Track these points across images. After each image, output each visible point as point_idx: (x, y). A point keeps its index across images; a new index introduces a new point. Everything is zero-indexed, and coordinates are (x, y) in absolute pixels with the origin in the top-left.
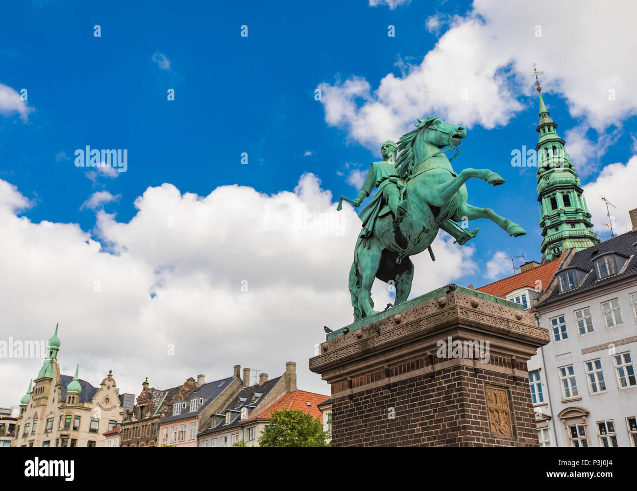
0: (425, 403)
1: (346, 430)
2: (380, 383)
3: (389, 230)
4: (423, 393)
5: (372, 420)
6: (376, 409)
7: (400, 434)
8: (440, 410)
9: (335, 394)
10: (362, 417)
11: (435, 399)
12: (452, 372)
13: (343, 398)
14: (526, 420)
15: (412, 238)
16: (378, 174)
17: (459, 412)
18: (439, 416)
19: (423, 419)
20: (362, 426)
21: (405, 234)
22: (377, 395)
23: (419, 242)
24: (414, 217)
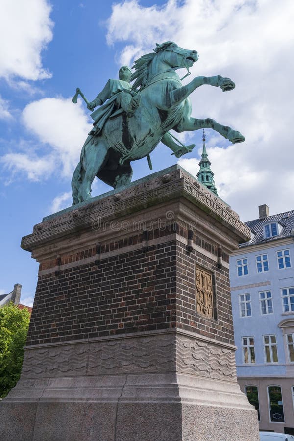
0: (133, 277)
1: (47, 305)
2: (89, 260)
3: (117, 129)
4: (132, 268)
5: (75, 295)
6: (81, 285)
7: (102, 308)
8: (149, 284)
9: (42, 271)
10: (65, 293)
11: (145, 274)
12: (167, 247)
13: (49, 276)
15: (138, 138)
16: (114, 87)
17: (169, 285)
18: (147, 290)
19: (129, 293)
20: (64, 301)
21: (132, 134)
22: (85, 271)
23: (143, 144)
24: (142, 119)
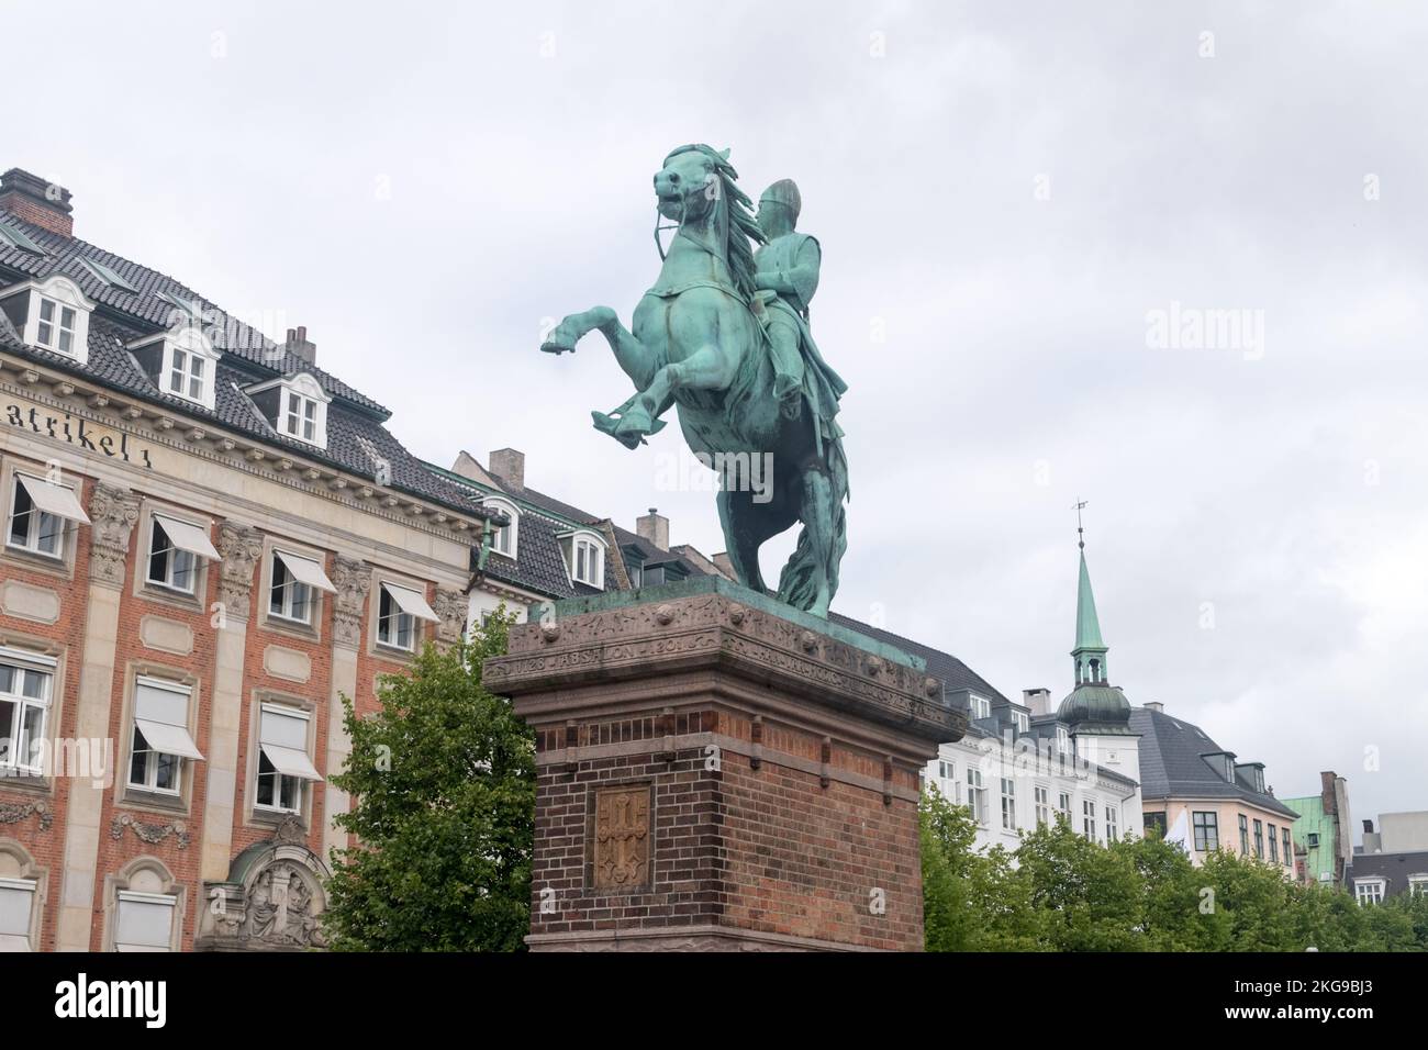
14: (684, 842)
